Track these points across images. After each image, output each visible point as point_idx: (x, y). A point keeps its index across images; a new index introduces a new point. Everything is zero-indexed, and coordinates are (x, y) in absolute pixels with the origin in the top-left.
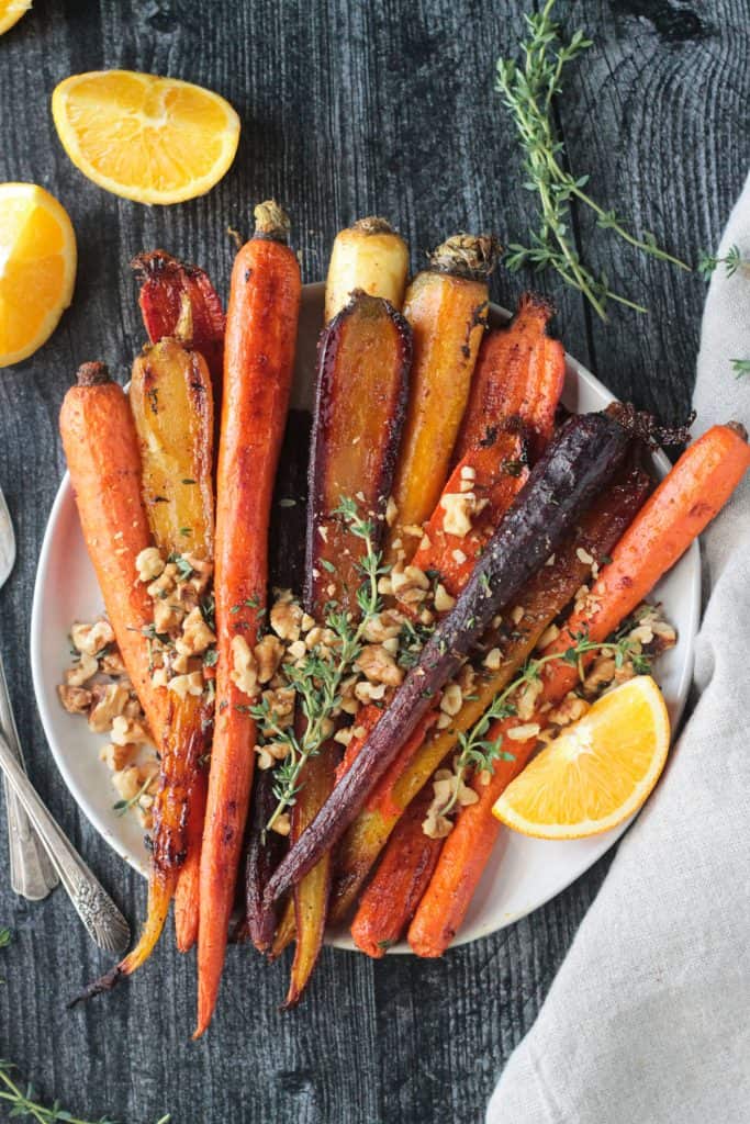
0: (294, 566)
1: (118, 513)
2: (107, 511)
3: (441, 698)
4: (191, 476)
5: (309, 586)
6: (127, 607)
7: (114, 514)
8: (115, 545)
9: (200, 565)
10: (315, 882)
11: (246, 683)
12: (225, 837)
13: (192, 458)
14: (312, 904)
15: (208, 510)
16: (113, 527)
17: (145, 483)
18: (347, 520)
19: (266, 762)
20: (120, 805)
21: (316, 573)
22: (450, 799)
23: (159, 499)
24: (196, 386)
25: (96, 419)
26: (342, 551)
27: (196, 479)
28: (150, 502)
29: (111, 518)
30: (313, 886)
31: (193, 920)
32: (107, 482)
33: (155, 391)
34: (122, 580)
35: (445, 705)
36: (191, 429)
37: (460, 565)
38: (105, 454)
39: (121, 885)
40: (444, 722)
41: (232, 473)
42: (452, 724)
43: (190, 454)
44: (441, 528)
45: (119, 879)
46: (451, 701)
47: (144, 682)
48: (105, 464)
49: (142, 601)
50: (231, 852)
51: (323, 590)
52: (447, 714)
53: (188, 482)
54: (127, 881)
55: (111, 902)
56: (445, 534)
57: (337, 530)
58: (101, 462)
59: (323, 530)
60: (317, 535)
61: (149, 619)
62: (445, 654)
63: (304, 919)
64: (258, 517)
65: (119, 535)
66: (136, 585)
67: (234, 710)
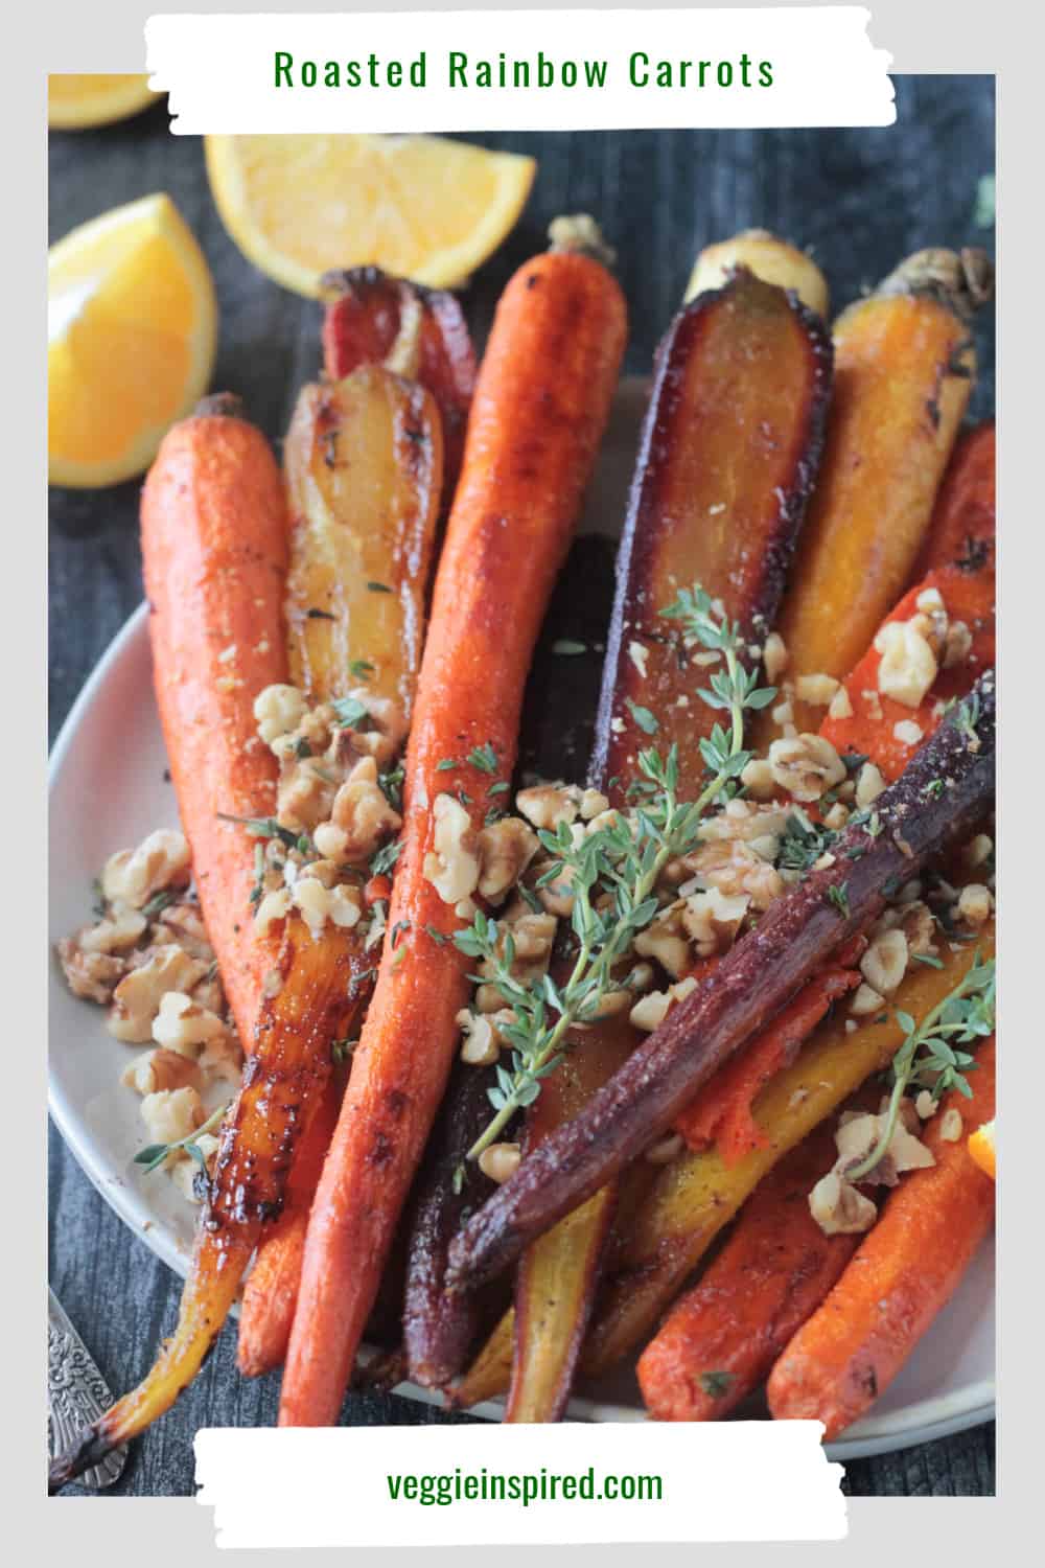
0: (571, 751)
1: (232, 620)
2: (212, 612)
3: (865, 949)
4: (385, 579)
5: (601, 751)
6: (223, 787)
7: (224, 618)
8: (217, 669)
9: (381, 707)
10: (564, 1258)
11: (452, 881)
12: (376, 1150)
13: (390, 551)
14: (556, 1298)
15: (410, 634)
16: (218, 640)
17: (292, 584)
18: (689, 642)
19: (478, 1049)
20: (148, 1157)
21: (617, 725)
22: (873, 1147)
23: (315, 614)
24: (414, 432)
25: (217, 455)
26: (674, 700)
27: (392, 586)
28: (296, 614)
29: (219, 627)
30: (559, 1265)
31: (281, 1308)
32: (219, 561)
33: (335, 436)
34: (221, 736)
35: (870, 963)
36: (395, 503)
37: (910, 749)
38: (223, 515)
39: (126, 1359)
40: (866, 1001)
41: (466, 553)
42: (882, 1008)
43: (387, 544)
44: (874, 685)
45: (122, 1349)
46: (886, 959)
47: (237, 929)
48: (221, 530)
49: (256, 781)
50: (387, 1187)
51: (630, 760)
52: (873, 987)
53: (377, 587)
54: (139, 1352)
55: (97, 1374)
56: (883, 698)
57: (667, 661)
58: (214, 527)
59: (638, 652)
60: (624, 657)
61: (266, 807)
62: (878, 838)
63: (534, 1326)
64: (511, 628)
65: (230, 653)
66: (248, 746)
67: (423, 938)
